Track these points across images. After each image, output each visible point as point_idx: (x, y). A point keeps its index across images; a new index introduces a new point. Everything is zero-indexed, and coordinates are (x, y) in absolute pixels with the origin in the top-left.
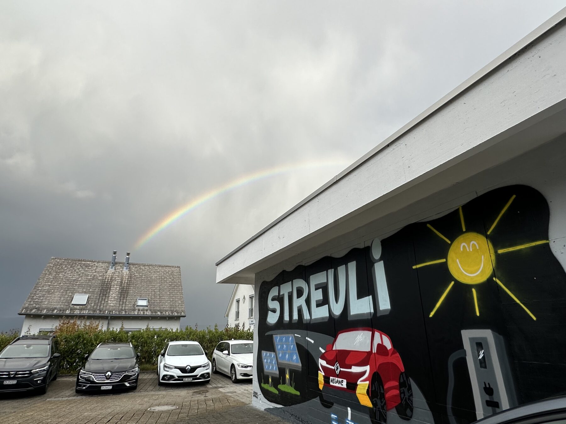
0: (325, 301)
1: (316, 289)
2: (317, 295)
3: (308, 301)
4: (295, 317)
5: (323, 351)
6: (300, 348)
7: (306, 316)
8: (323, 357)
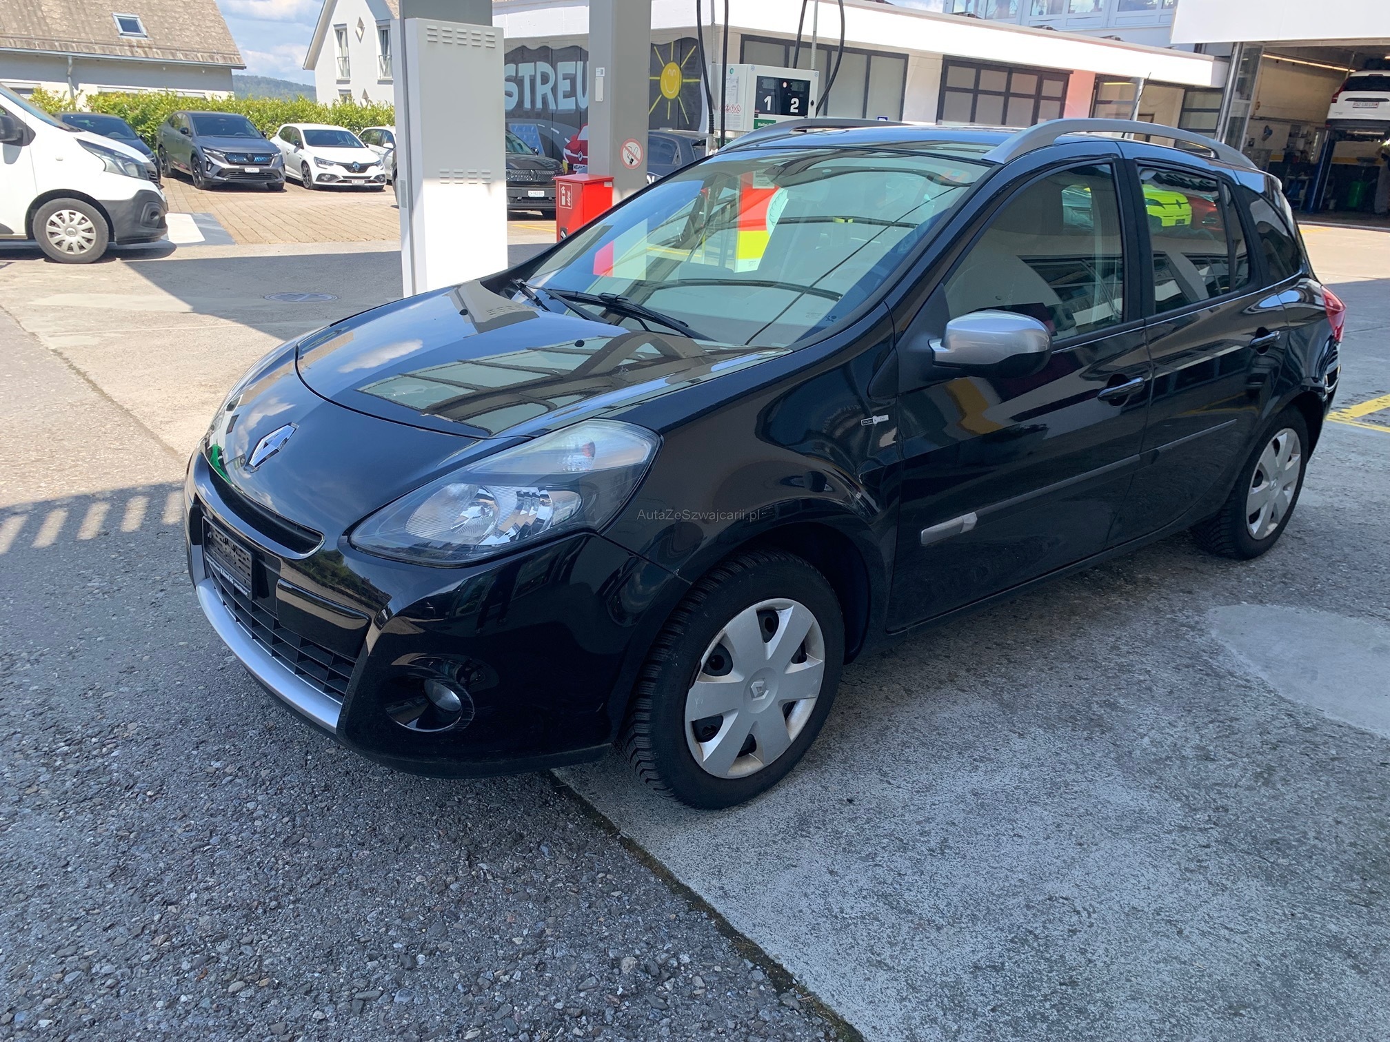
0: (572, 93)
1: (564, 79)
2: (565, 86)
3: (554, 90)
4: (539, 105)
5: (568, 142)
6: (544, 139)
7: (552, 106)
8: (568, 147)
